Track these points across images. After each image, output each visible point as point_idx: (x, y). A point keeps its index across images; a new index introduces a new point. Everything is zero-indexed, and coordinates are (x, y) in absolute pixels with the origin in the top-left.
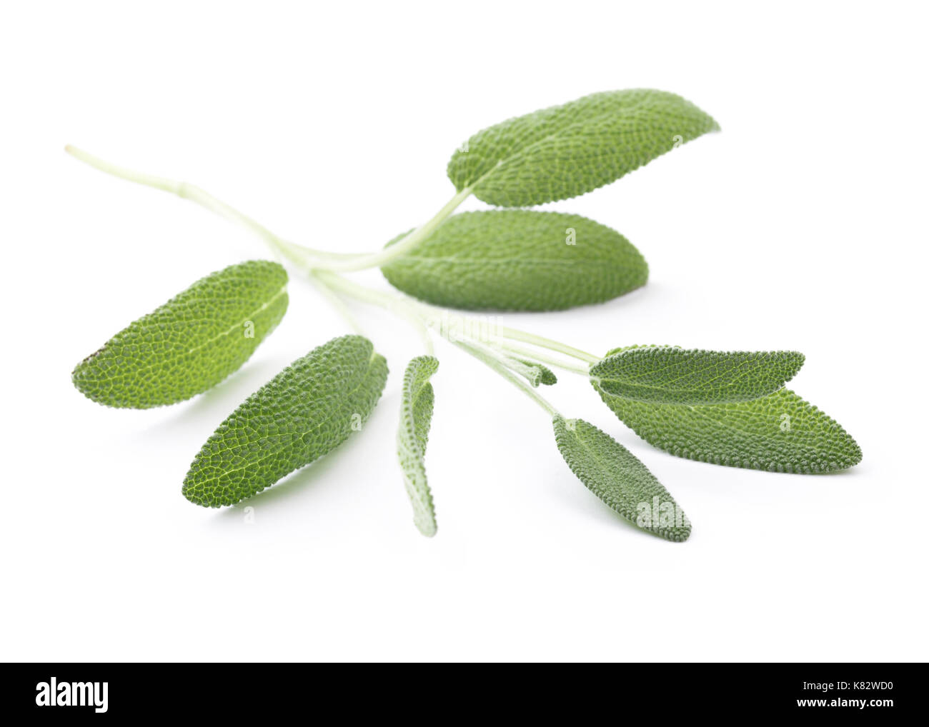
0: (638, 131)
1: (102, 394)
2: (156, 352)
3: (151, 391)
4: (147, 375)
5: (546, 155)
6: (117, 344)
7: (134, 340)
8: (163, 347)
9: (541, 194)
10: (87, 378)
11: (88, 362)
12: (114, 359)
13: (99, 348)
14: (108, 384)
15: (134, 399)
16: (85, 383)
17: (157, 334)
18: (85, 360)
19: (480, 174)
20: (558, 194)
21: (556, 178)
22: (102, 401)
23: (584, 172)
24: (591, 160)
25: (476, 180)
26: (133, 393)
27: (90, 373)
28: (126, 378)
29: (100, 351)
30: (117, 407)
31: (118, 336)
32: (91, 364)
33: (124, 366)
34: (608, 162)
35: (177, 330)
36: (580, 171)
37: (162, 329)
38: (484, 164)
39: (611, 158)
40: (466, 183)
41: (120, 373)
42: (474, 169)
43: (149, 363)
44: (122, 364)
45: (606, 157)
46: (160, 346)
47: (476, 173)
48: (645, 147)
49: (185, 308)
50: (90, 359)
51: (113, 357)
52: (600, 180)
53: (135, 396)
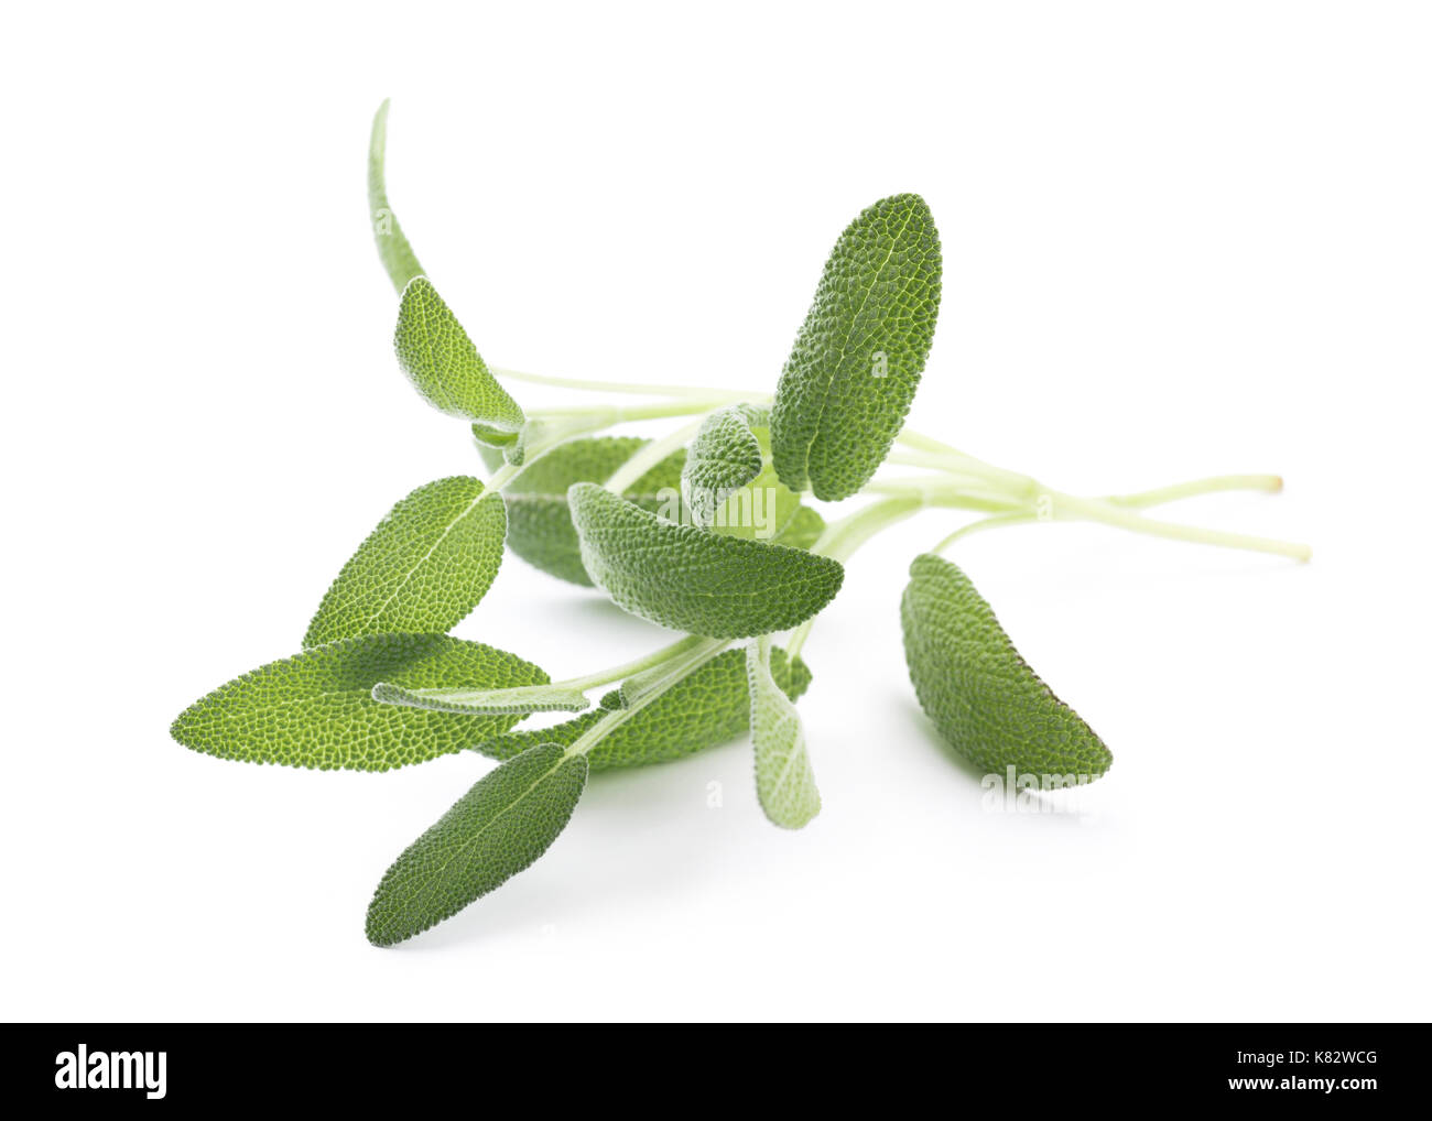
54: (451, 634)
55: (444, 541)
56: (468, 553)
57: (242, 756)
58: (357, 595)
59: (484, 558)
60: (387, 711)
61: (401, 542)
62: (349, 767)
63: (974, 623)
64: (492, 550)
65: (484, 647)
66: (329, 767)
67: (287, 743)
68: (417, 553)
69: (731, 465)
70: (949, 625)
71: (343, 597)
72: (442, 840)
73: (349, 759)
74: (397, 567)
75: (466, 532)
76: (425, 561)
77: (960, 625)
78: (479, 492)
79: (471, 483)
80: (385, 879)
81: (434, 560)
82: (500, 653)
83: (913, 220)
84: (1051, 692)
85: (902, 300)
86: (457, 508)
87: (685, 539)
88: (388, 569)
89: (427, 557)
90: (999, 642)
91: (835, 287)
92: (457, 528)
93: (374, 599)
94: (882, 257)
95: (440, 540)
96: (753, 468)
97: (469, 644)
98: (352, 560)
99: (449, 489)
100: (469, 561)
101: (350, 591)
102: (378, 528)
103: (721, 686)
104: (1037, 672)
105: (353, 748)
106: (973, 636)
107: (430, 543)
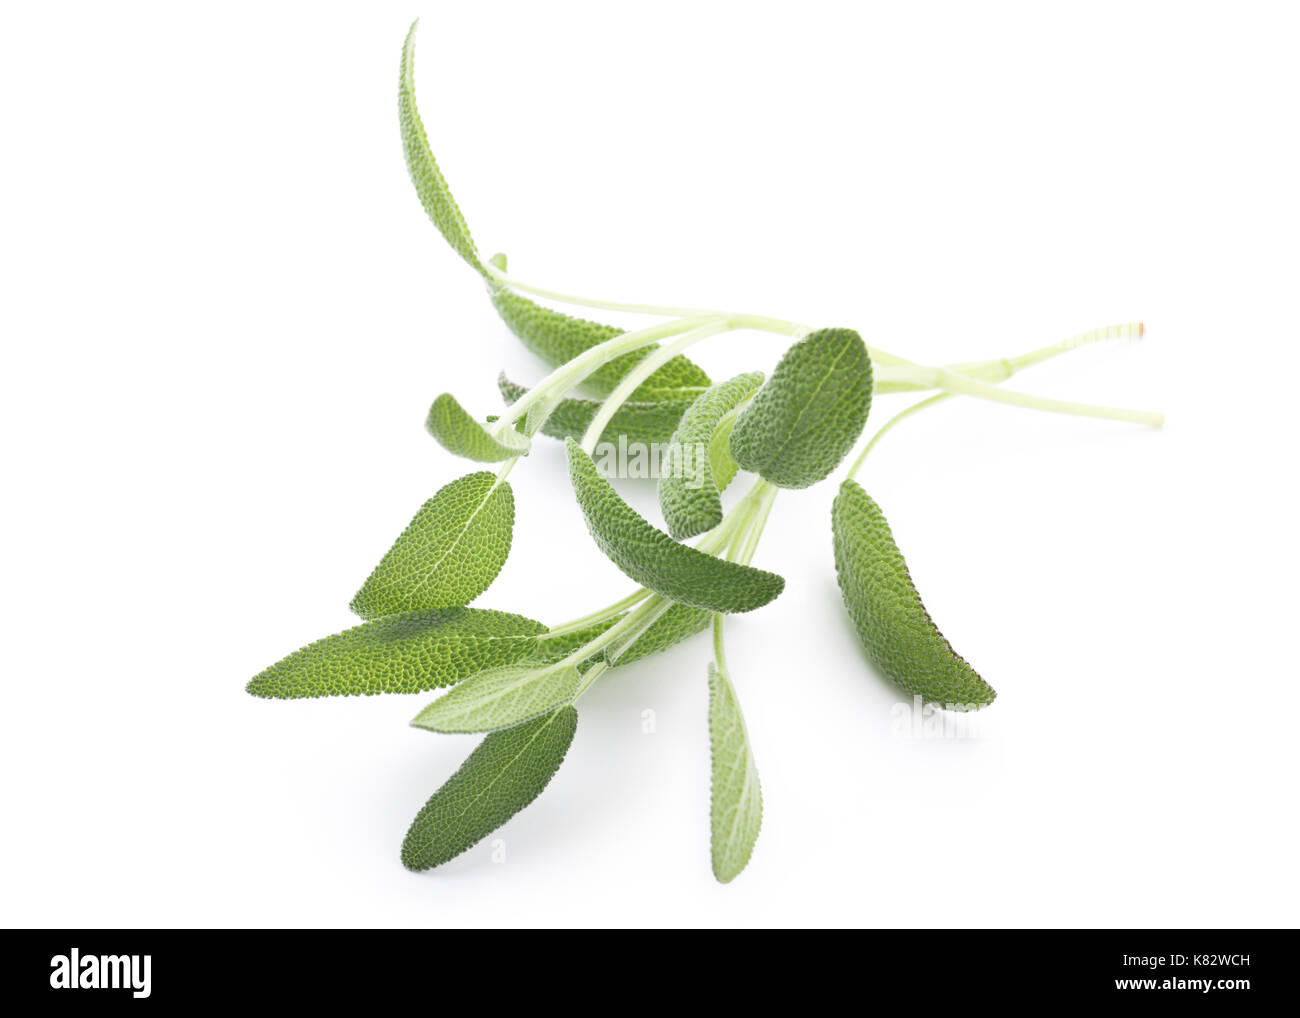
54: (469, 606)
55: (465, 535)
56: (484, 545)
57: (304, 695)
58: (394, 580)
59: (497, 546)
60: (419, 652)
61: (430, 539)
62: (388, 692)
63: (891, 574)
64: (503, 539)
65: (496, 613)
66: (372, 693)
67: (338, 681)
68: (443, 548)
69: (699, 513)
70: (871, 569)
71: (384, 580)
72: (462, 791)
73: (388, 686)
74: (426, 559)
75: (482, 525)
76: (449, 554)
77: (879, 572)
78: (493, 483)
79: (486, 478)
80: (416, 820)
81: (456, 553)
82: (508, 616)
83: (851, 348)
84: (950, 648)
85: (840, 405)
86: (475, 503)
87: (658, 542)
88: (419, 562)
89: (451, 551)
90: (910, 598)
91: (787, 386)
92: (474, 522)
93: (408, 584)
94: (824, 372)
95: (461, 535)
96: (716, 519)
97: (484, 612)
98: (390, 552)
99: (469, 488)
100: (484, 551)
101: (389, 576)
102: (411, 525)
103: (685, 613)
104: (941, 629)
105: (391, 679)
106: (890, 586)
107: (453, 540)
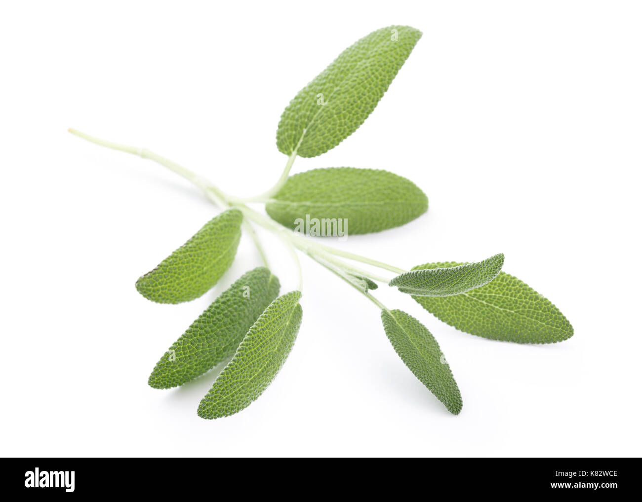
0: (373, 73)
1: (154, 296)
2: (188, 270)
3: (182, 294)
4: (182, 284)
5: (327, 116)
6: (164, 266)
7: (175, 263)
8: (191, 268)
9: (336, 139)
10: (146, 286)
11: (147, 276)
12: (163, 275)
13: (154, 268)
14: (158, 290)
15: (172, 298)
16: (143, 289)
17: (188, 259)
18: (145, 275)
19: (296, 141)
20: (345, 134)
21: (339, 126)
22: (153, 300)
23: (354, 115)
24: (354, 106)
25: (296, 145)
26: (172, 296)
27: (148, 283)
28: (169, 286)
29: (155, 270)
30: (161, 303)
31: (165, 261)
32: (149, 278)
33: (169, 279)
34: (365, 102)
35: (199, 256)
36: (351, 115)
37: (191, 256)
38: (295, 136)
39: (365, 99)
40: (292, 149)
41: (166, 283)
42: (292, 140)
43: (183, 277)
44: (167, 278)
45: (362, 99)
46: (189, 267)
47: (294, 142)
48: (382, 80)
49: (203, 243)
50: (149, 274)
51: (162, 273)
52: (365, 114)
53: (173, 297)
